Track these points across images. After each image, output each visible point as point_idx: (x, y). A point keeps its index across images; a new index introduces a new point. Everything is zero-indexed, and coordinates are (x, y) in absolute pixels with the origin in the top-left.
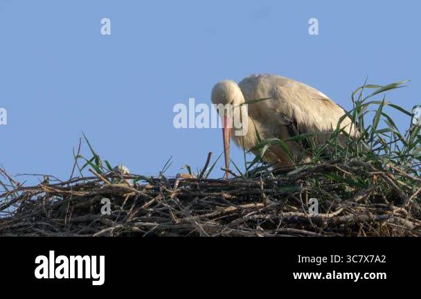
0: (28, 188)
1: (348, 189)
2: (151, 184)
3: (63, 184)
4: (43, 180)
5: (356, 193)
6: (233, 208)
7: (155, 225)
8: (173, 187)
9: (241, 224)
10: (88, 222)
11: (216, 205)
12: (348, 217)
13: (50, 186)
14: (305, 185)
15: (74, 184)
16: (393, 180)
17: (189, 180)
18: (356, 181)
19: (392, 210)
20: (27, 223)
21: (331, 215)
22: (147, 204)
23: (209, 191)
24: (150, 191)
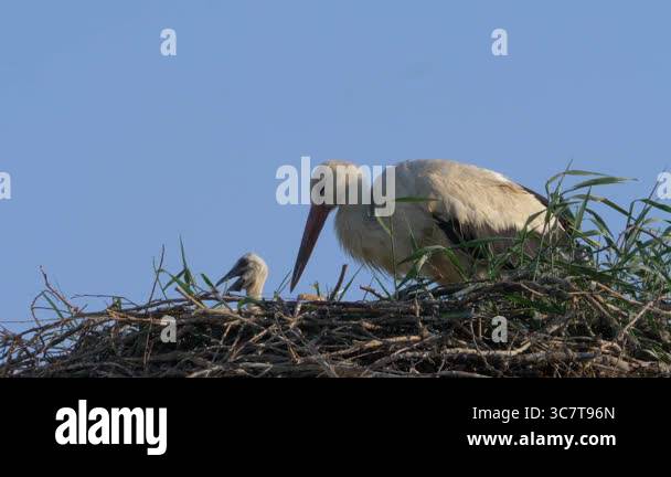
0: (89, 315)
1: (538, 315)
2: (262, 308)
3: (139, 309)
4: (111, 304)
5: (549, 321)
6: (377, 343)
7: (268, 366)
8: (292, 313)
9: (388, 364)
10: (174, 363)
11: (353, 338)
12: (538, 355)
13: (121, 311)
14: (477, 310)
15: (155, 309)
16: (601, 303)
17: (315, 303)
18: (549, 305)
19: (600, 345)
20: (88, 364)
21: (514, 353)
22: (256, 336)
23: (343, 318)
24: (261, 319)
